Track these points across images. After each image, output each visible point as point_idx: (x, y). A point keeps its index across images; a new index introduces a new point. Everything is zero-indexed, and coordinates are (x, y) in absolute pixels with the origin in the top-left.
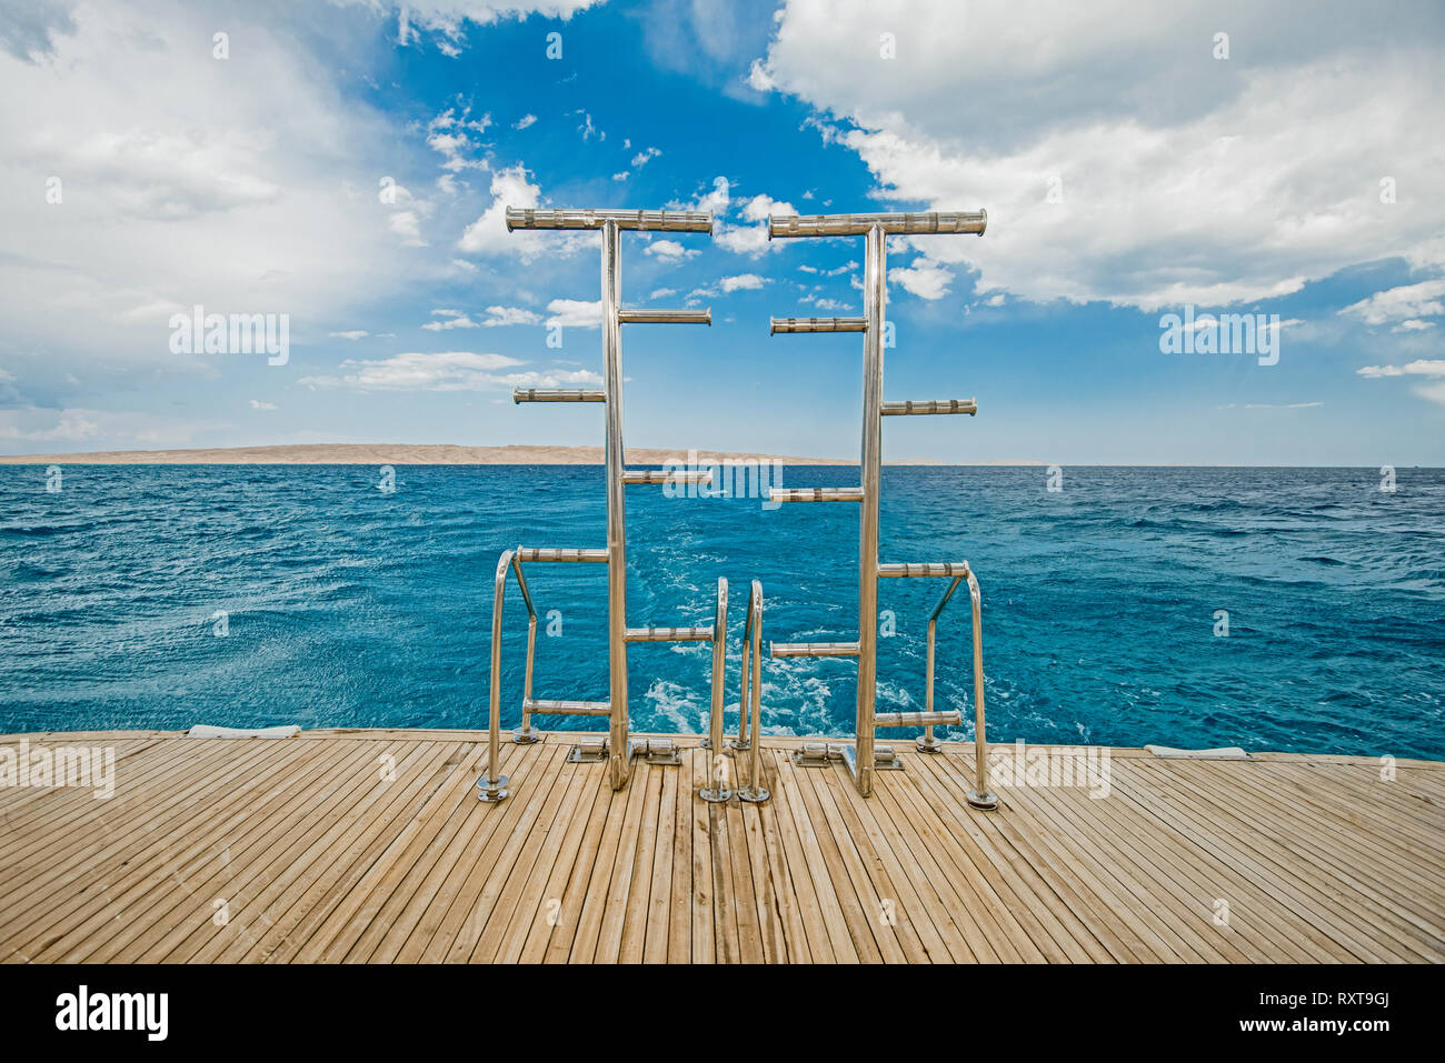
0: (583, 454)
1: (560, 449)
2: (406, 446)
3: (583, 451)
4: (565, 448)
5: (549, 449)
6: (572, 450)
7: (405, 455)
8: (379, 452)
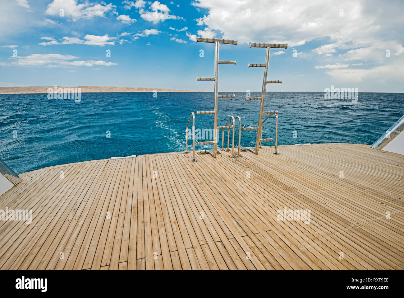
0: (105, 89)
1: (96, 87)
2: (41, 87)
3: (105, 88)
4: (99, 87)
5: (93, 87)
6: (100, 88)
7: (41, 90)
8: (30, 89)
